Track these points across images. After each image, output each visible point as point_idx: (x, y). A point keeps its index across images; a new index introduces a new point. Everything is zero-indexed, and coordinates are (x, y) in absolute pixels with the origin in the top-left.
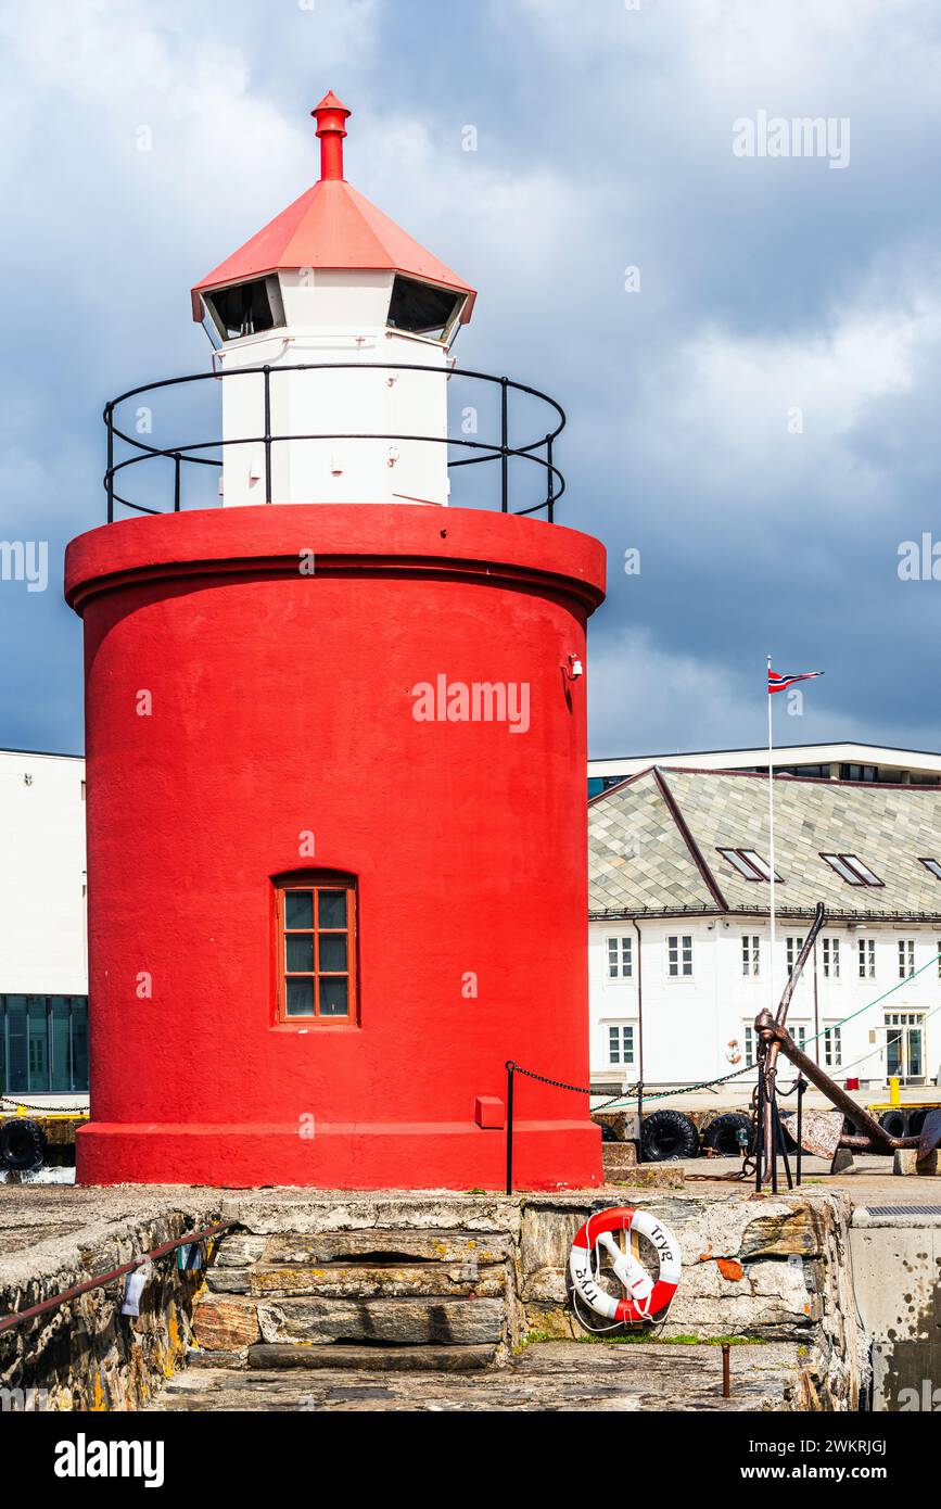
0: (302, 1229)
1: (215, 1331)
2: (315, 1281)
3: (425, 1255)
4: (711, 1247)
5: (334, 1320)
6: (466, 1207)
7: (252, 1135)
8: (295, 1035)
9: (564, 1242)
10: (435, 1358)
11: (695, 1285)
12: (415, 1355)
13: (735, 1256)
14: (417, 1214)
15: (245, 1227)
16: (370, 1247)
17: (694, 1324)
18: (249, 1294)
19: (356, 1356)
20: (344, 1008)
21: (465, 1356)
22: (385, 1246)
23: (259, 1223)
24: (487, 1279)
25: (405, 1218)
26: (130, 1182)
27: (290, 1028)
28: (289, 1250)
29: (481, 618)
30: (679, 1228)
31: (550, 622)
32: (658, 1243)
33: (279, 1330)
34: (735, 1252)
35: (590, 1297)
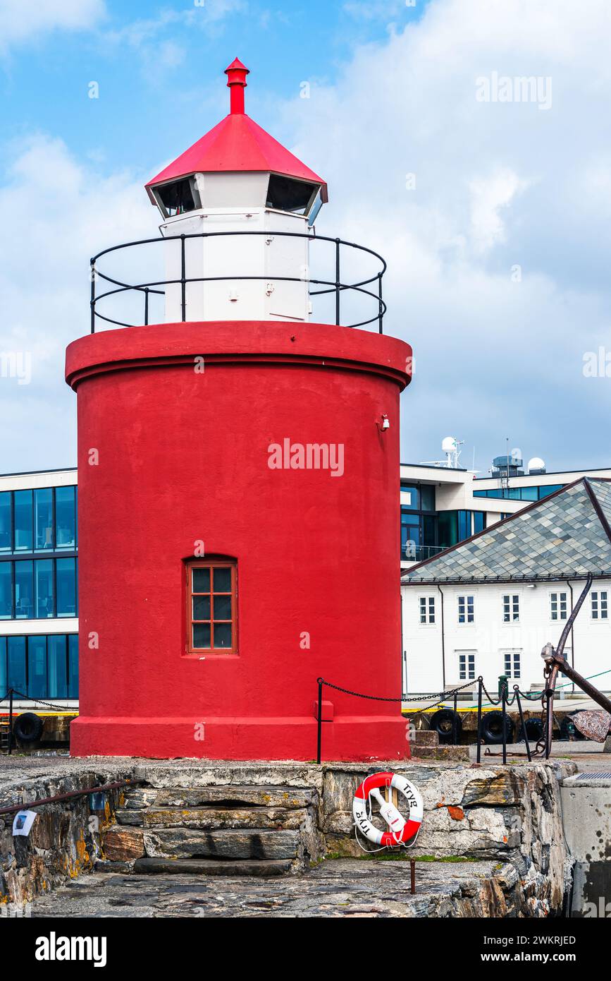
0: (184, 785)
1: (117, 849)
2: (183, 818)
3: (257, 802)
4: (444, 799)
5: (191, 843)
6: (288, 771)
7: (169, 725)
8: (198, 661)
9: (351, 794)
10: (251, 868)
11: (433, 823)
12: (237, 865)
13: (459, 805)
14: (257, 776)
15: (149, 783)
16: (221, 797)
17: (433, 848)
18: (142, 826)
19: (202, 866)
20: (228, 643)
21: (270, 867)
22: (231, 796)
23: (158, 781)
24: (291, 817)
25: (250, 779)
26: (96, 754)
27: (194, 656)
28: (171, 798)
29: (319, 392)
30: (423, 786)
31: (368, 394)
32: (408, 796)
33: (157, 849)
34: (459, 802)
35: (365, 830)
